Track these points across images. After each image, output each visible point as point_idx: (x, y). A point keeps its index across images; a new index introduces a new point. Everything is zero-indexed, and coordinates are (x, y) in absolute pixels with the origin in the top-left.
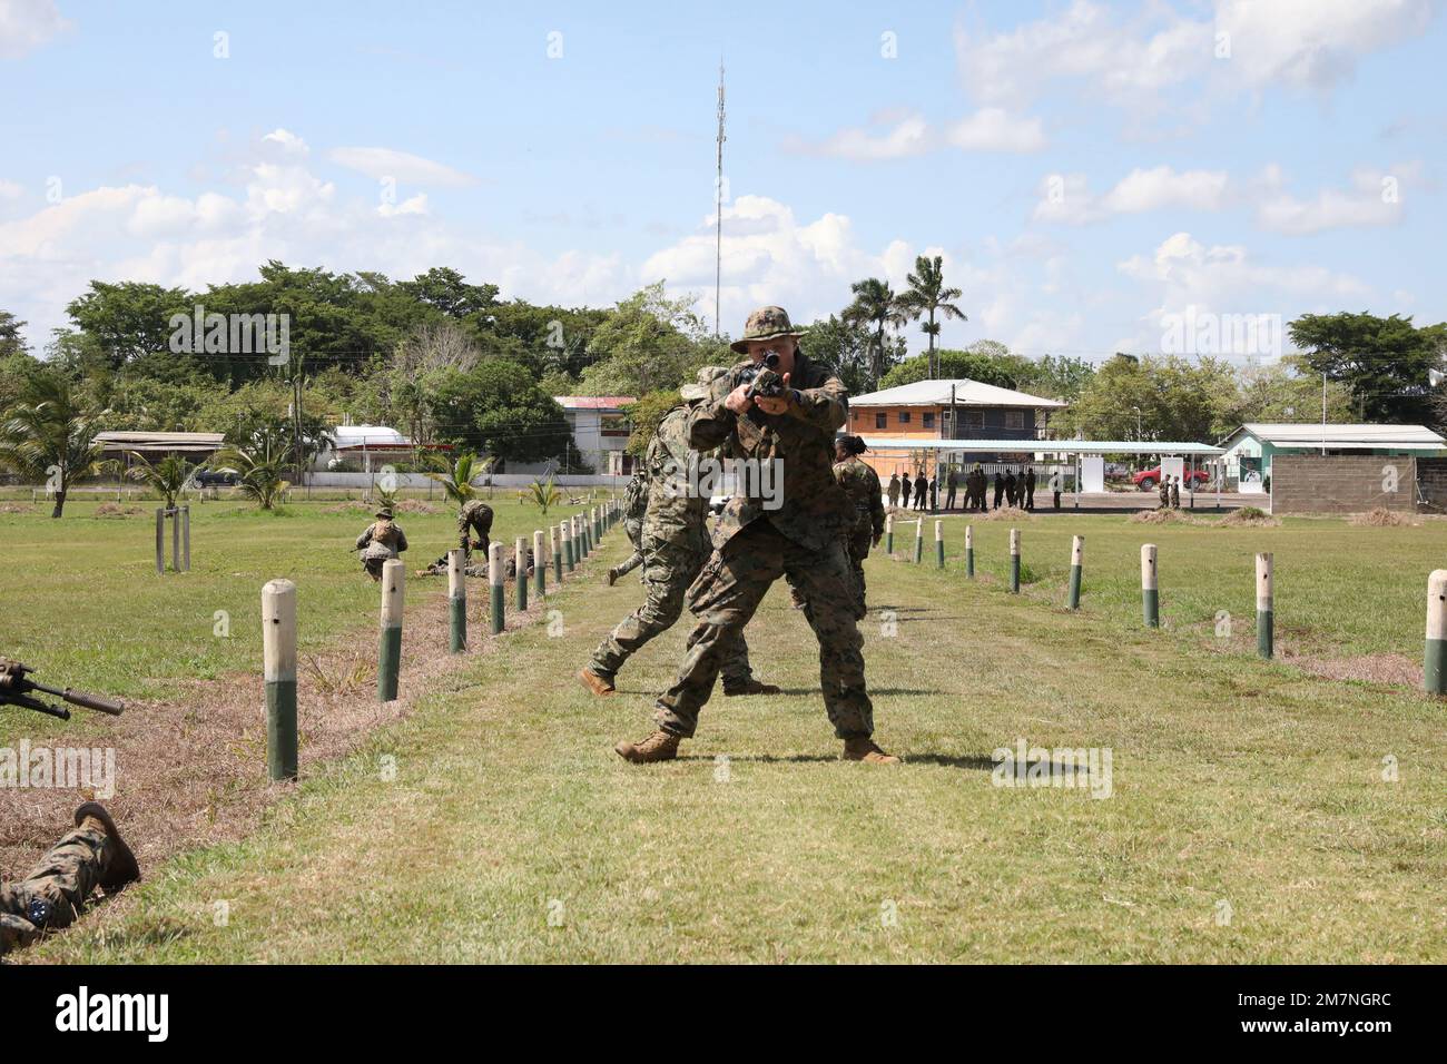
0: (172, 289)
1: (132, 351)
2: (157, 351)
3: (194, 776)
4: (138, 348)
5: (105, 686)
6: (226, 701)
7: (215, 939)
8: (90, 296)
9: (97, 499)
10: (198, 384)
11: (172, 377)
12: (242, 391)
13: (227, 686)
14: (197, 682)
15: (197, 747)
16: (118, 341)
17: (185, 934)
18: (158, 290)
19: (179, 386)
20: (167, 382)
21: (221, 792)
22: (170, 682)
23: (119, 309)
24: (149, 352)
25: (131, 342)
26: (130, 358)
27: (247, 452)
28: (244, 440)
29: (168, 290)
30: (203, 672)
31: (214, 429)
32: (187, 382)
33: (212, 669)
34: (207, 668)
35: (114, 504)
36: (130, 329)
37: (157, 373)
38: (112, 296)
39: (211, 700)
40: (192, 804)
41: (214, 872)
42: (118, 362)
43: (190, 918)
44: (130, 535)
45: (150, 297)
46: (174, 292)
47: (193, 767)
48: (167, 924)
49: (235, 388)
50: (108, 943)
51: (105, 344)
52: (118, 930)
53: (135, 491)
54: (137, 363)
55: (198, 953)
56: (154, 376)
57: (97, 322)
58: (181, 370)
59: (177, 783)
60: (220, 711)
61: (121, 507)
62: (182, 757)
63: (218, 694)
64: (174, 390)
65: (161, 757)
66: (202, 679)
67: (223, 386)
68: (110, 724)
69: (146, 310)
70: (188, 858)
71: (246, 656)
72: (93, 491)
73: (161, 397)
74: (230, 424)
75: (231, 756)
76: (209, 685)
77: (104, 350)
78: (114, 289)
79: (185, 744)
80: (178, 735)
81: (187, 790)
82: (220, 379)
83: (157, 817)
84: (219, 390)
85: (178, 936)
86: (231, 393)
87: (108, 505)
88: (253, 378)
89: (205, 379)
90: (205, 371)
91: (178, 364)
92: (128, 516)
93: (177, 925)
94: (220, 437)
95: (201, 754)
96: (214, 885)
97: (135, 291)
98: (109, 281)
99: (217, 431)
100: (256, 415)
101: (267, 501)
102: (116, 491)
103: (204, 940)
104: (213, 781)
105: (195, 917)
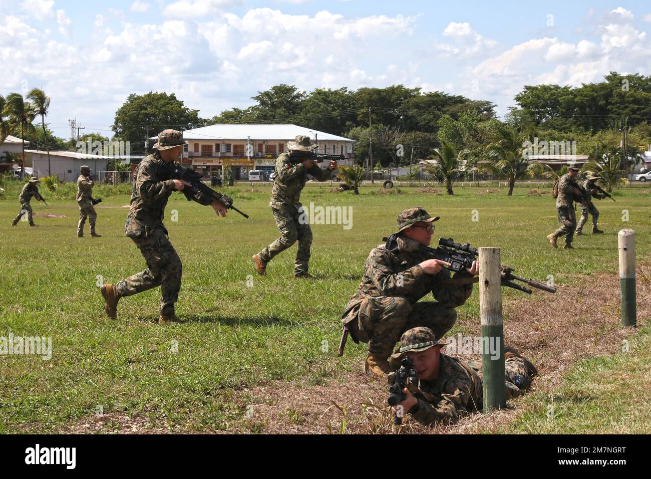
0: (564, 87)
1: (545, 117)
2: (557, 117)
3: (584, 322)
4: (548, 116)
5: (539, 277)
6: (597, 286)
7: (606, 402)
8: (525, 92)
9: (528, 187)
10: (576, 132)
11: (564, 129)
12: (597, 135)
13: (597, 279)
14: (582, 276)
15: (584, 308)
16: (538, 113)
17: (591, 399)
18: (557, 87)
19: (567, 133)
20: (561, 131)
21: (599, 331)
22: (569, 276)
23: (539, 97)
24: (552, 117)
25: (544, 113)
26: (544, 120)
27: (600, 164)
28: (599, 158)
29: (562, 87)
30: (585, 271)
31: (583, 153)
32: (571, 131)
33: (589, 270)
34: (586, 269)
35: (536, 189)
36: (543, 107)
37: (556, 127)
38: (535, 92)
39: (590, 285)
40: (585, 335)
41: (601, 369)
42: (538, 123)
43: (592, 391)
44: (544, 204)
45: (554, 91)
46: (565, 88)
47: (584, 317)
48: (582, 393)
49: (594, 133)
50: (555, 400)
51: (532, 114)
52: (558, 394)
53: (546, 183)
54: (547, 122)
55: (598, 409)
56: (555, 129)
57: (528, 104)
58: (568, 125)
59: (576, 324)
60: (594, 291)
61: (539, 191)
62: (578, 312)
63: (593, 282)
64: (564, 135)
65: (567, 312)
66: (584, 275)
67: (588, 133)
68: (542, 294)
69: (552, 98)
70: (588, 362)
71: (604, 265)
72: (526, 183)
73: (558, 138)
74: (591, 151)
75: (602, 313)
76: (588, 278)
77: (532, 117)
78: (536, 88)
79: (579, 305)
80: (575, 302)
81: (581, 328)
82: (587, 129)
83: (568, 341)
84: (587, 134)
85: (588, 400)
86: (592, 136)
87: (533, 189)
88: (603, 128)
89: (579, 130)
90: (579, 126)
91: (567, 122)
92: (543, 195)
93: (586, 394)
94: (587, 157)
95: (587, 311)
96: (602, 377)
97: (545, 89)
98: (533, 85)
99: (585, 154)
100: (604, 146)
101: (610, 188)
102: (537, 183)
103: (601, 403)
104: (593, 325)
105: (595, 391)
